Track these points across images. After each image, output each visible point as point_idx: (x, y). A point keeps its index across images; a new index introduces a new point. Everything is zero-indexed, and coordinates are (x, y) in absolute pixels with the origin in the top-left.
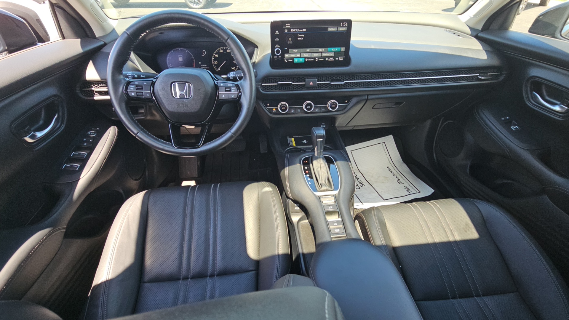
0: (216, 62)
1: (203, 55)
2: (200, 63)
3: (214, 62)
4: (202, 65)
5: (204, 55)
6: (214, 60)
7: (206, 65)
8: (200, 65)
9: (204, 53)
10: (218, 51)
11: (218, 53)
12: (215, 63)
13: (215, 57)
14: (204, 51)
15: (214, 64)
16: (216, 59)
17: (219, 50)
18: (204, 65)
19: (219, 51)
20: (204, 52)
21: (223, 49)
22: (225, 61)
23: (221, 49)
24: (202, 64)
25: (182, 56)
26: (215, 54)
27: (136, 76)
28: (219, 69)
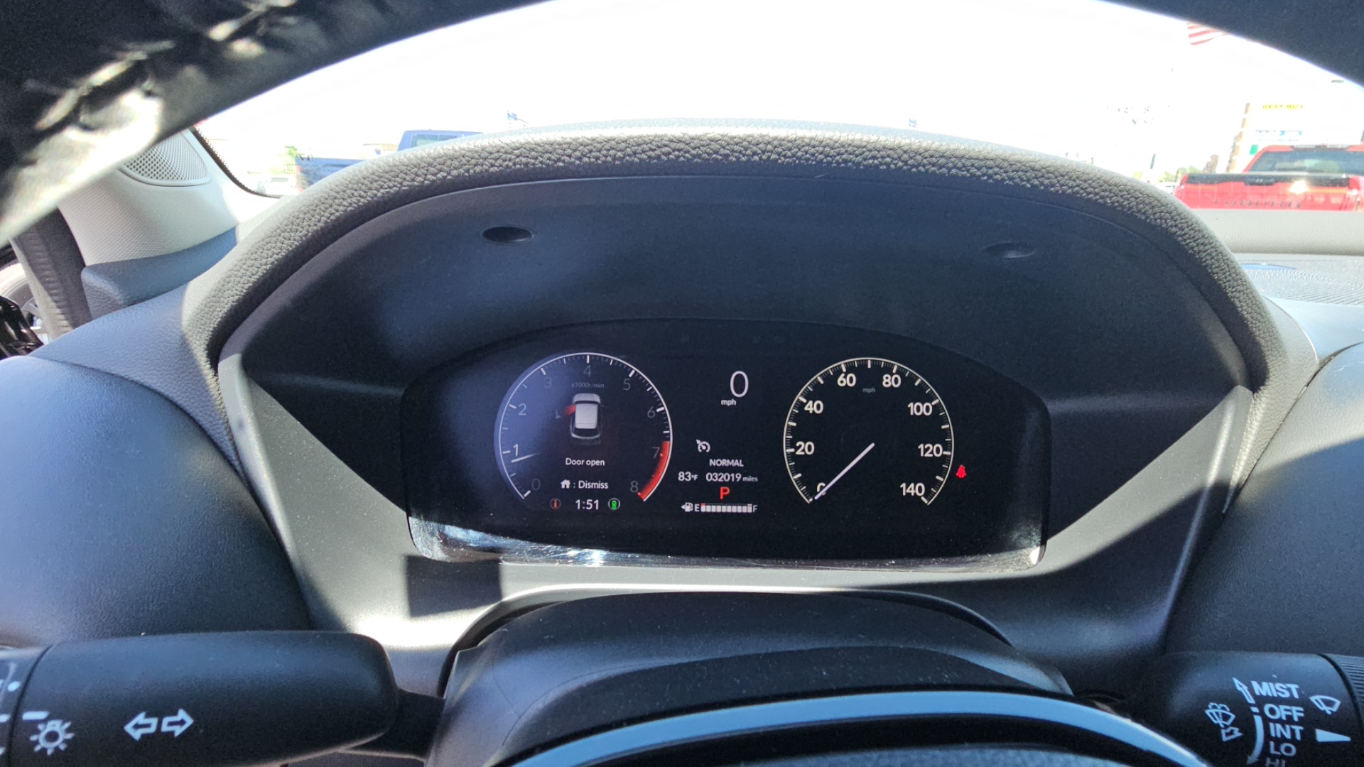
0: (806, 448)
1: (730, 397)
2: (702, 445)
3: (792, 444)
4: (712, 462)
5: (733, 402)
6: (798, 435)
7: (737, 463)
8: (705, 456)
9: (739, 388)
10: (825, 377)
11: (827, 391)
12: (799, 452)
13: (802, 416)
14: (739, 378)
15: (793, 456)
16: (806, 426)
17: (838, 372)
18: (724, 462)
19: (831, 379)
20: (739, 380)
21: (859, 370)
22: (872, 445)
23: (850, 369)
24: (714, 455)
25: (597, 398)
26: (809, 396)
27: (56, 726)
28: (822, 489)
